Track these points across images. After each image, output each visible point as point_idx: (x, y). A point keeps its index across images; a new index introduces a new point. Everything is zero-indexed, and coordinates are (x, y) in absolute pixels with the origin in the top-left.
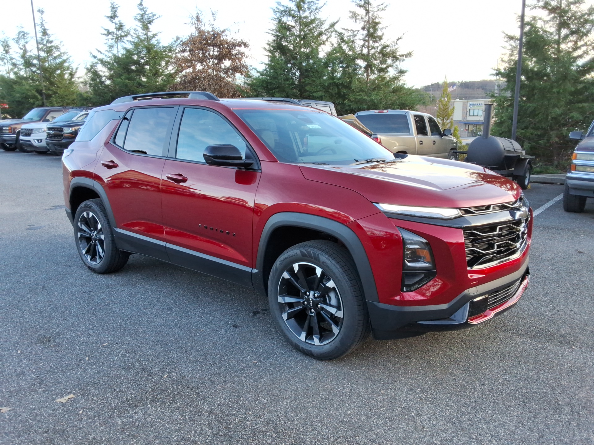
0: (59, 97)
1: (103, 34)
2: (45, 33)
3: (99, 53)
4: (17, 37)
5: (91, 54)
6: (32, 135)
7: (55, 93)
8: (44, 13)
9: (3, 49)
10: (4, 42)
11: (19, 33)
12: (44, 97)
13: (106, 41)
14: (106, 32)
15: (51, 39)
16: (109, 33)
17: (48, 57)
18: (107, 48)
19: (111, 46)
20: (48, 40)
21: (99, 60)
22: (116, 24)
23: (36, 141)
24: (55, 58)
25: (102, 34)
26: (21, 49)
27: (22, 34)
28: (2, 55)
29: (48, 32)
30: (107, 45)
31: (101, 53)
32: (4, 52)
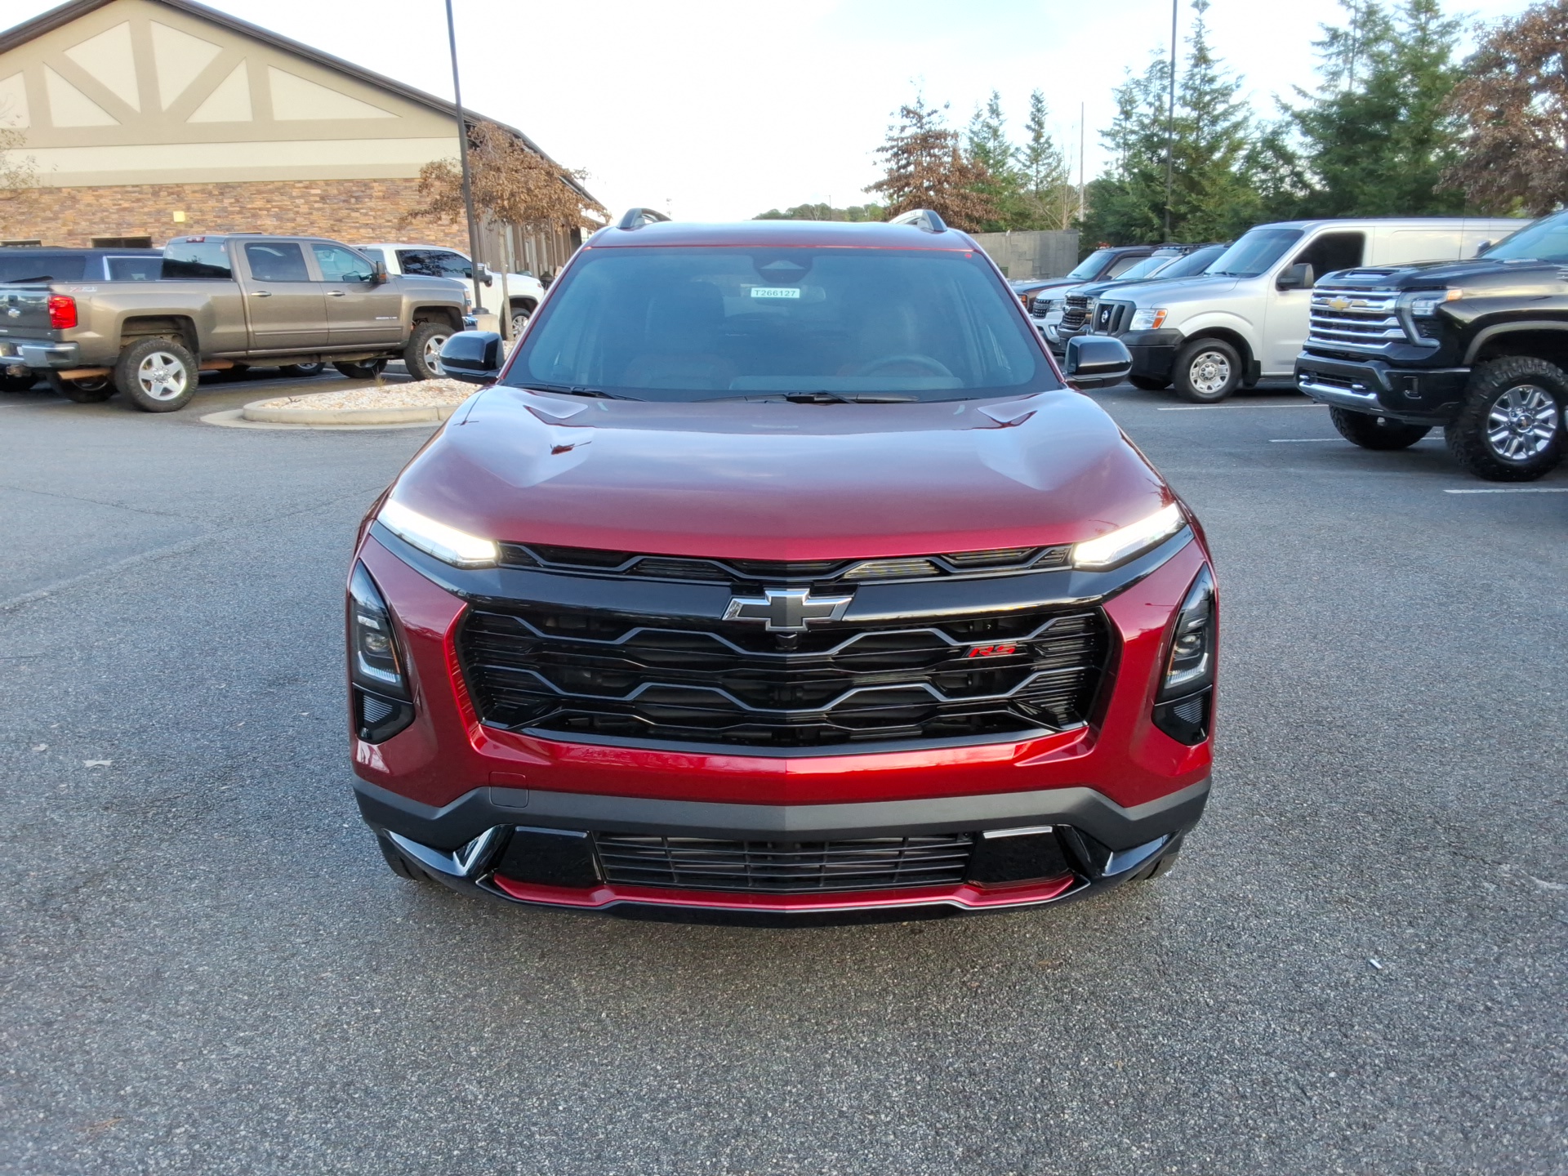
0: (1203, 220)
1: (1318, 44)
2: (1202, 58)
3: (1300, 98)
4: (1147, 75)
5: (1278, 100)
6: (1048, 314)
7: (1195, 209)
8: (1209, 8)
9: (1118, 109)
10: (1124, 93)
11: (1152, 66)
12: (1168, 220)
13: (1324, 61)
14: (1326, 38)
15: (1211, 73)
16: (1335, 36)
17: (1199, 118)
18: (1322, 80)
19: (1335, 75)
20: (1205, 75)
21: (1296, 116)
22: (1357, 10)
23: (1053, 328)
24: (1214, 121)
25: (1314, 44)
26: (1151, 105)
27: (1159, 67)
28: (1116, 124)
29: (1211, 55)
30: (1323, 71)
31: (1305, 95)
32: (1122, 117)
